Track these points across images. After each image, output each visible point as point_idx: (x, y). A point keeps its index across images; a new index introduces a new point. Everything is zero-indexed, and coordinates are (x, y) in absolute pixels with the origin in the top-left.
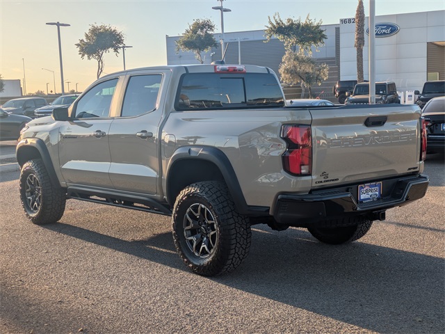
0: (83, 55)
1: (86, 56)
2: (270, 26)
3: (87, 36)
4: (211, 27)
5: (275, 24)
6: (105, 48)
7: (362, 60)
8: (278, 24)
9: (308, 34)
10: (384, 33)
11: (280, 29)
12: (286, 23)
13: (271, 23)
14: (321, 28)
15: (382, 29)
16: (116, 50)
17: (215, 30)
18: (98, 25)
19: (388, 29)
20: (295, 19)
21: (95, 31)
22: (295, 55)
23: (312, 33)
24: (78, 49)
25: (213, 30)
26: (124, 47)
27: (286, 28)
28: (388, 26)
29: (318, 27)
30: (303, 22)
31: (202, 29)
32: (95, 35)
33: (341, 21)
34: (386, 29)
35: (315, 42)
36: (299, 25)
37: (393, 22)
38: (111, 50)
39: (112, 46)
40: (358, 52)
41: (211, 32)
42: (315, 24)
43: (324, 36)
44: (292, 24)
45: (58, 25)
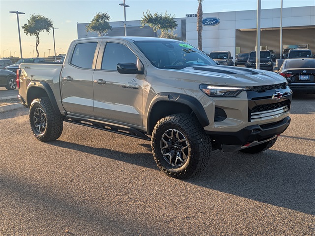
0: (27, 34)
1: (29, 34)
2: (144, 18)
3: (29, 21)
4: (108, 18)
5: (147, 16)
6: (41, 29)
7: (201, 39)
8: (149, 16)
9: (167, 23)
10: (211, 23)
11: (150, 20)
12: (154, 16)
13: (145, 16)
14: (175, 20)
15: (210, 21)
16: (48, 31)
17: (110, 20)
18: (36, 15)
19: (214, 21)
20: (159, 14)
21: (34, 18)
22: (168, 35)
23: (170, 22)
24: (23, 29)
25: (108, 20)
26: (53, 29)
27: (154, 19)
28: (214, 19)
29: (172, 19)
30: (164, 16)
31: (102, 19)
32: (35, 21)
33: (186, 15)
34: (212, 21)
35: (171, 28)
36: (161, 18)
37: (216, 17)
38: (45, 30)
39: (46, 28)
40: (199, 34)
41: (107, 21)
42: (171, 17)
43: (176, 25)
44: (157, 17)
45: (17, 13)
